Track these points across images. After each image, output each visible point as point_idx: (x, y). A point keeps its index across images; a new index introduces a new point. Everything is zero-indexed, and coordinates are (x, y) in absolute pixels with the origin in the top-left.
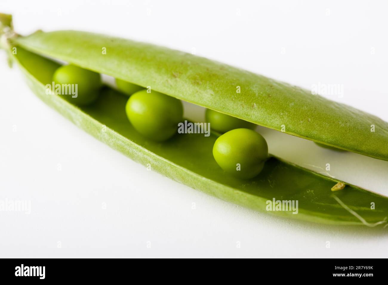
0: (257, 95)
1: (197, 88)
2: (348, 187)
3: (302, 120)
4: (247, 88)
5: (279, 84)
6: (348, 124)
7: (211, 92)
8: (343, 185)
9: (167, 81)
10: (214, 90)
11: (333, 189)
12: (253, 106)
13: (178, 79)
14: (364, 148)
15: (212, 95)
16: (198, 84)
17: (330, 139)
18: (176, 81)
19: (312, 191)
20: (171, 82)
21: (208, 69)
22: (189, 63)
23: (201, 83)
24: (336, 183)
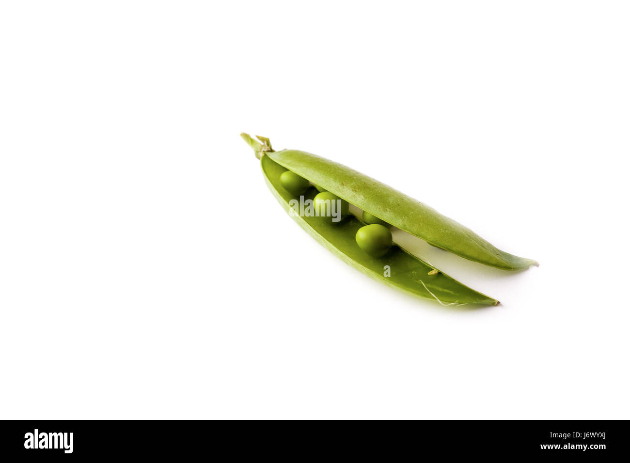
0: (390, 204)
1: (354, 194)
2: (440, 274)
3: (416, 224)
4: (385, 198)
5: (409, 199)
6: (447, 231)
7: (362, 197)
8: (436, 272)
9: (338, 187)
10: (364, 197)
11: (429, 273)
12: (386, 210)
13: (345, 186)
14: (454, 249)
15: (363, 199)
16: (356, 191)
17: (432, 239)
18: (343, 188)
19: (416, 272)
20: (341, 188)
21: (365, 183)
22: (355, 178)
23: (357, 191)
24: (433, 270)
